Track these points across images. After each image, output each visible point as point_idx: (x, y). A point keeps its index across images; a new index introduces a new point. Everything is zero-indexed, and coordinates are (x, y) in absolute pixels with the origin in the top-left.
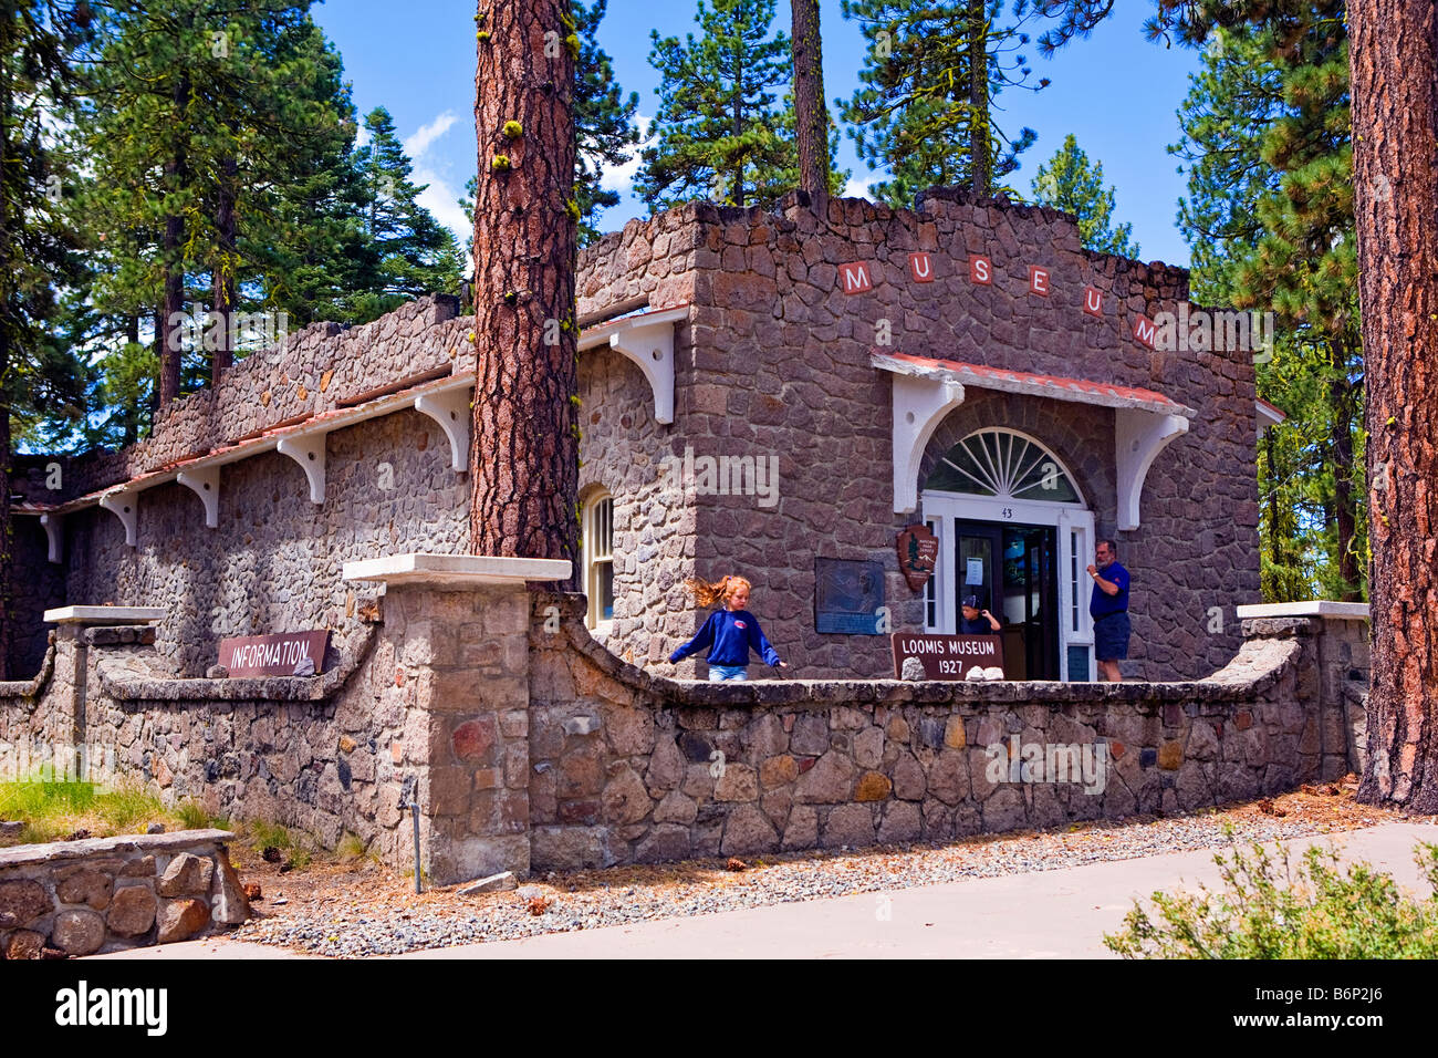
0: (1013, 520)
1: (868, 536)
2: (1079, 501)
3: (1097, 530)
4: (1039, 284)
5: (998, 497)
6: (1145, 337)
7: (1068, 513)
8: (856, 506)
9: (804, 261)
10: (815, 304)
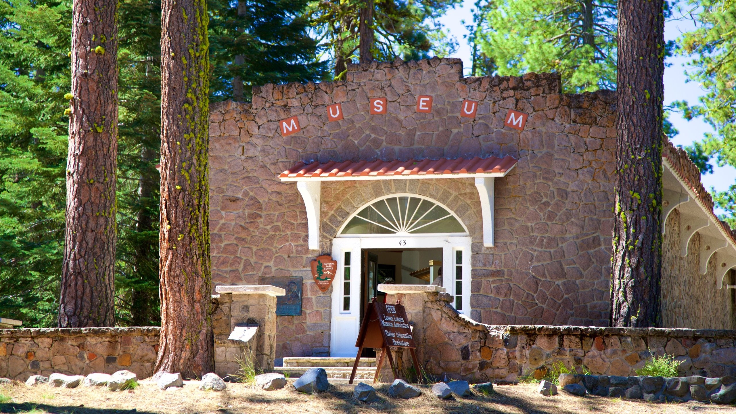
2: (464, 231)
3: (472, 249)
4: (423, 106)
5: (398, 234)
6: (515, 123)
7: (450, 239)
8: (286, 247)
9: (257, 123)
10: (263, 145)
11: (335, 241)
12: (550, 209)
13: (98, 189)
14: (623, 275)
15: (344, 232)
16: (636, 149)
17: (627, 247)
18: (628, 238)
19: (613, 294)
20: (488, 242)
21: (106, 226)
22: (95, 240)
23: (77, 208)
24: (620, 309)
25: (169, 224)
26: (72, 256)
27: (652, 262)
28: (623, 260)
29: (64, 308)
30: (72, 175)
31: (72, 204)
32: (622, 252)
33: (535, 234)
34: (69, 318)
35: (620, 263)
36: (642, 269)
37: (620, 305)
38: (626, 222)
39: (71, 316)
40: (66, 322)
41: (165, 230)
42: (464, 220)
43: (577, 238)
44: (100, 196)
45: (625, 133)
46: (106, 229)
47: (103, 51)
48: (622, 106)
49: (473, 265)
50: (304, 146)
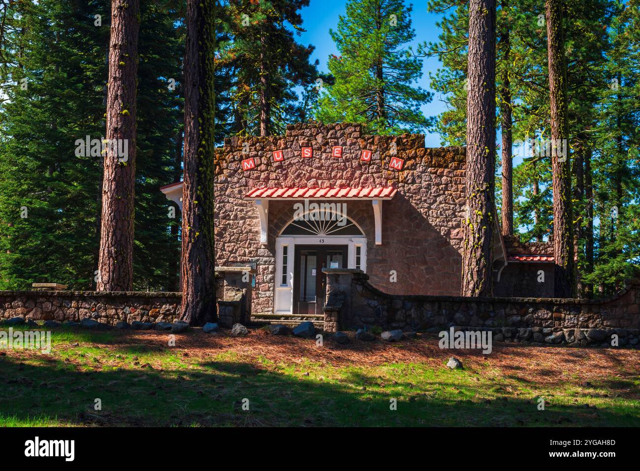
1: (251, 253)
2: (362, 234)
3: (367, 245)
4: (337, 153)
5: (319, 235)
6: (396, 166)
7: (353, 239)
8: (245, 243)
9: (226, 162)
10: (231, 175)
11: (277, 239)
12: (417, 221)
13: (123, 202)
14: (471, 264)
15: (283, 233)
16: (480, 184)
17: (474, 246)
18: (474, 240)
19: (463, 275)
20: (378, 241)
21: (128, 227)
22: (122, 235)
23: (110, 214)
24: (469, 285)
25: (189, 226)
26: (107, 245)
27: (489, 255)
28: (471, 254)
29: (102, 278)
30: (107, 193)
31: (107, 212)
32: (470, 249)
33: (408, 237)
34: (105, 285)
35: (469, 256)
36: (482, 260)
37: (469, 283)
38: (473, 230)
39: (106, 284)
40: (103, 287)
41: (186, 230)
42: (362, 228)
43: (435, 239)
44: (125, 207)
45: (473, 174)
46: (128, 228)
47: (129, 114)
48: (470, 156)
49: (368, 256)
50: (258, 178)
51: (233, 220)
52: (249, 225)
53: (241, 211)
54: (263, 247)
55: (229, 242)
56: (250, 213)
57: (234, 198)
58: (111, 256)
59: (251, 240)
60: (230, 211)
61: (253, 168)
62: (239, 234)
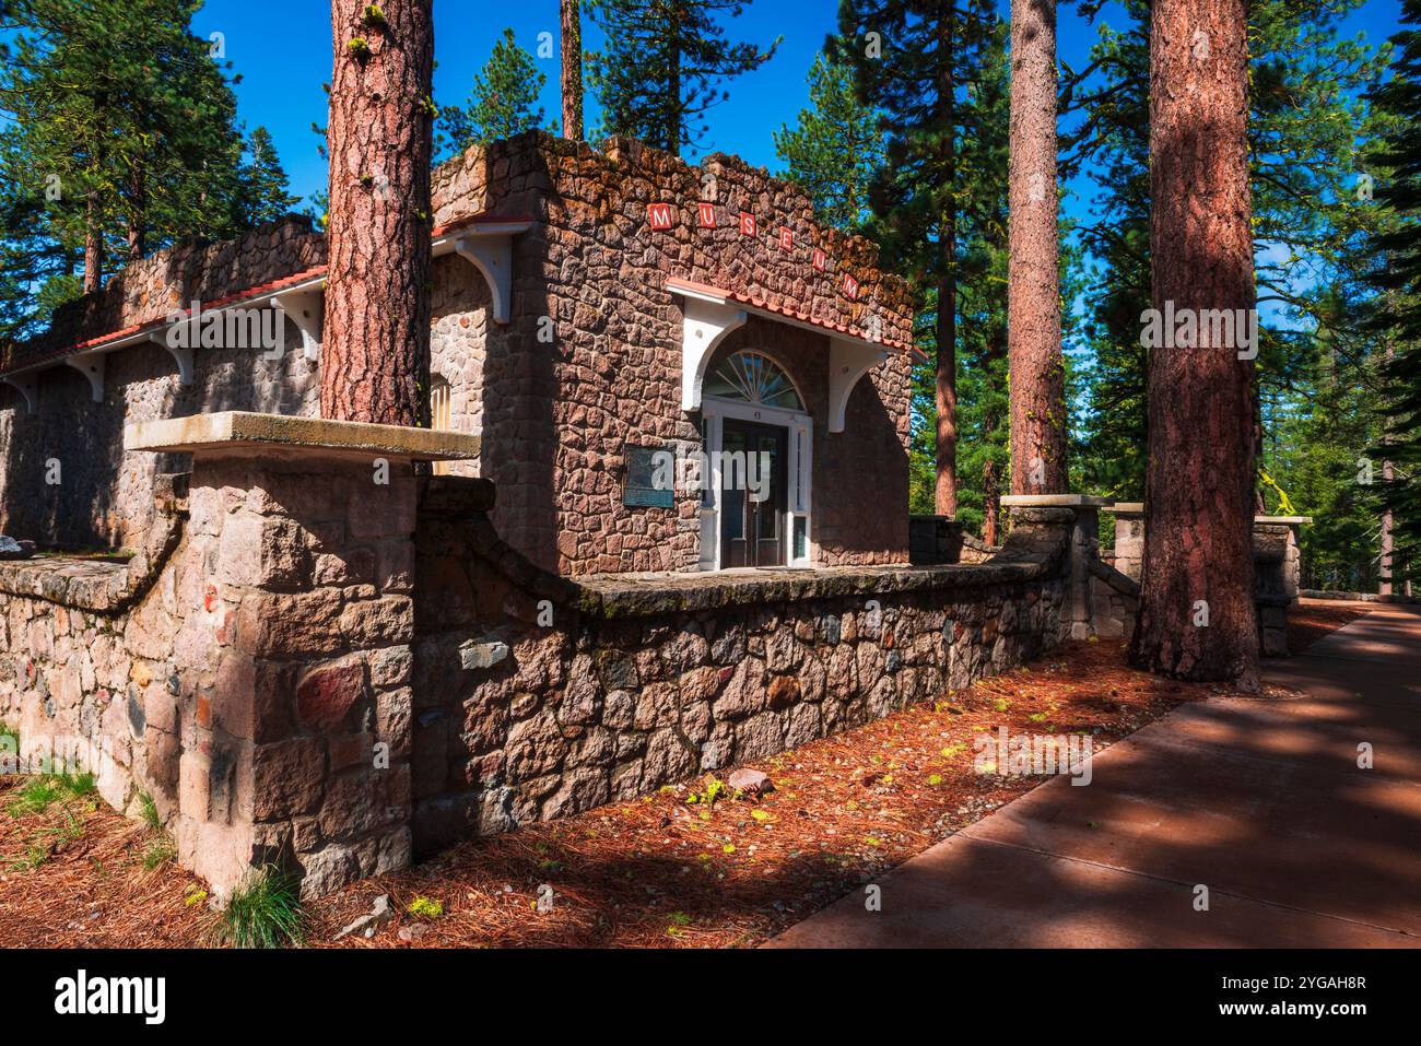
0: (761, 421)
1: (664, 428)
8: (655, 403)
9: (621, 197)
10: (630, 233)
20: (837, 426)
50: (676, 254)
51: (632, 344)
52: (661, 361)
53: (648, 324)
54: (684, 417)
55: (626, 397)
56: (662, 334)
57: (634, 290)
58: (406, 406)
59: (664, 397)
60: (628, 321)
61: (668, 229)
62: (645, 379)
